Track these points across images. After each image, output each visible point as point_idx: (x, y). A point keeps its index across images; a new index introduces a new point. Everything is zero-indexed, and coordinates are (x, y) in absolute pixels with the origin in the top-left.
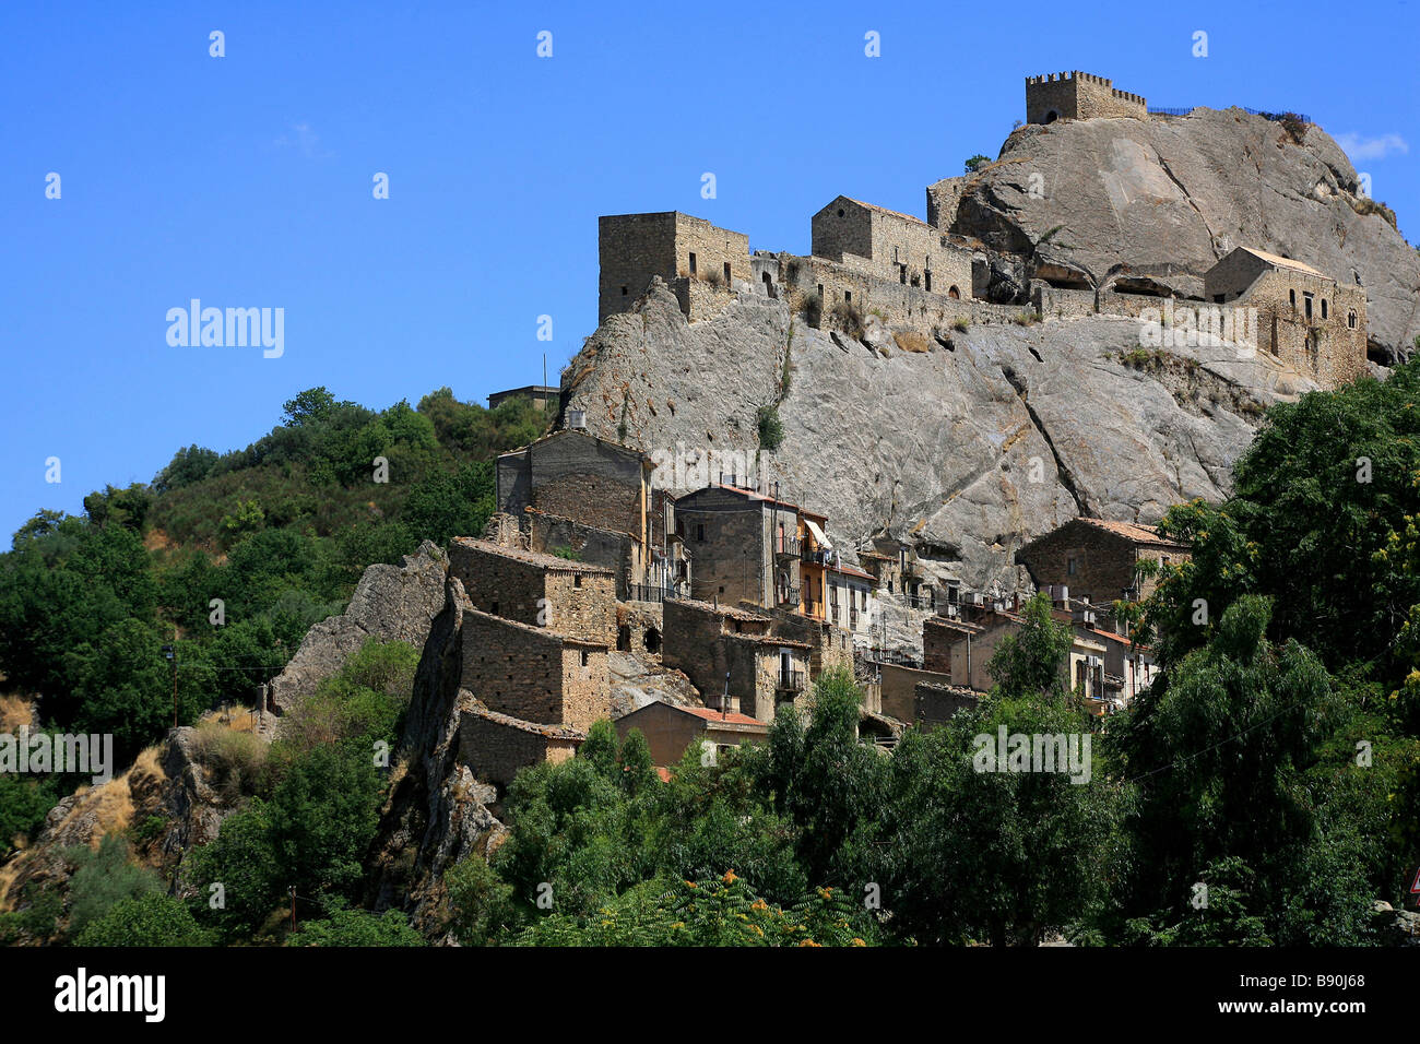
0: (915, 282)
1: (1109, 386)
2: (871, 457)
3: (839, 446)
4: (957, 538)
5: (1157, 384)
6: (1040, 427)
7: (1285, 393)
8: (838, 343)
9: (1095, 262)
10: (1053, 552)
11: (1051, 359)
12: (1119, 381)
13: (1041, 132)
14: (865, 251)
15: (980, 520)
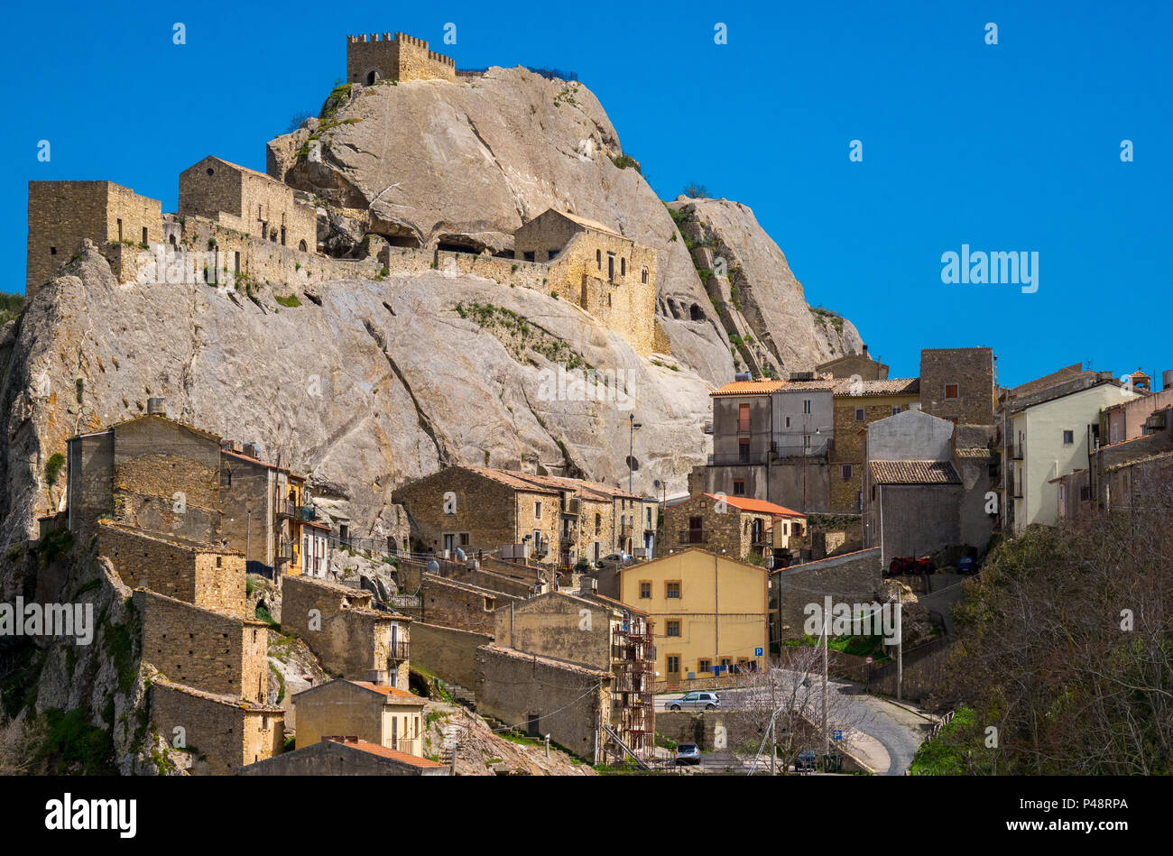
0: (273, 238)
1: (453, 338)
2: (273, 407)
3: (246, 397)
4: (344, 479)
5: (491, 336)
6: (400, 376)
7: (599, 345)
8: (234, 300)
9: (422, 220)
10: (432, 493)
11: (404, 313)
12: (460, 333)
13: (368, 94)
14: (235, 210)
15: (360, 463)
